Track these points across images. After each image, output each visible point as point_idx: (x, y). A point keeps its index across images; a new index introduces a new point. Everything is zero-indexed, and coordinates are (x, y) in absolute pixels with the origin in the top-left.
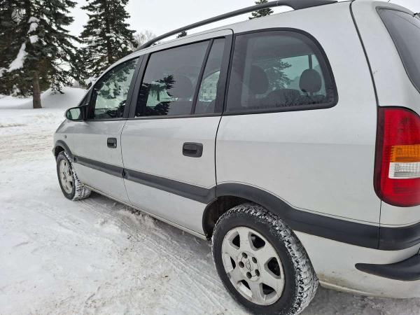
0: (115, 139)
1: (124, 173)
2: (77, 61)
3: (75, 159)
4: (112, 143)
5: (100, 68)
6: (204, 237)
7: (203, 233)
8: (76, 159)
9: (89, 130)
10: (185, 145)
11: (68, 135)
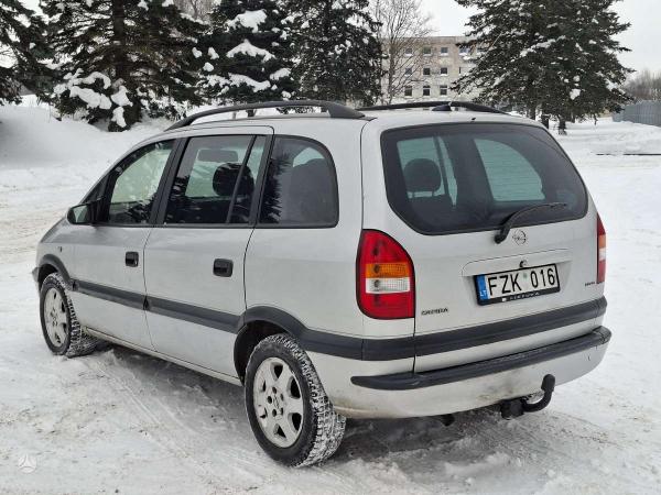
0: (136, 254)
1: (146, 303)
2: (32, 45)
3: (74, 285)
4: (131, 260)
5: (91, 49)
6: (238, 382)
7: (236, 375)
8: (76, 285)
9: (99, 241)
10: (217, 261)
11: (64, 246)
